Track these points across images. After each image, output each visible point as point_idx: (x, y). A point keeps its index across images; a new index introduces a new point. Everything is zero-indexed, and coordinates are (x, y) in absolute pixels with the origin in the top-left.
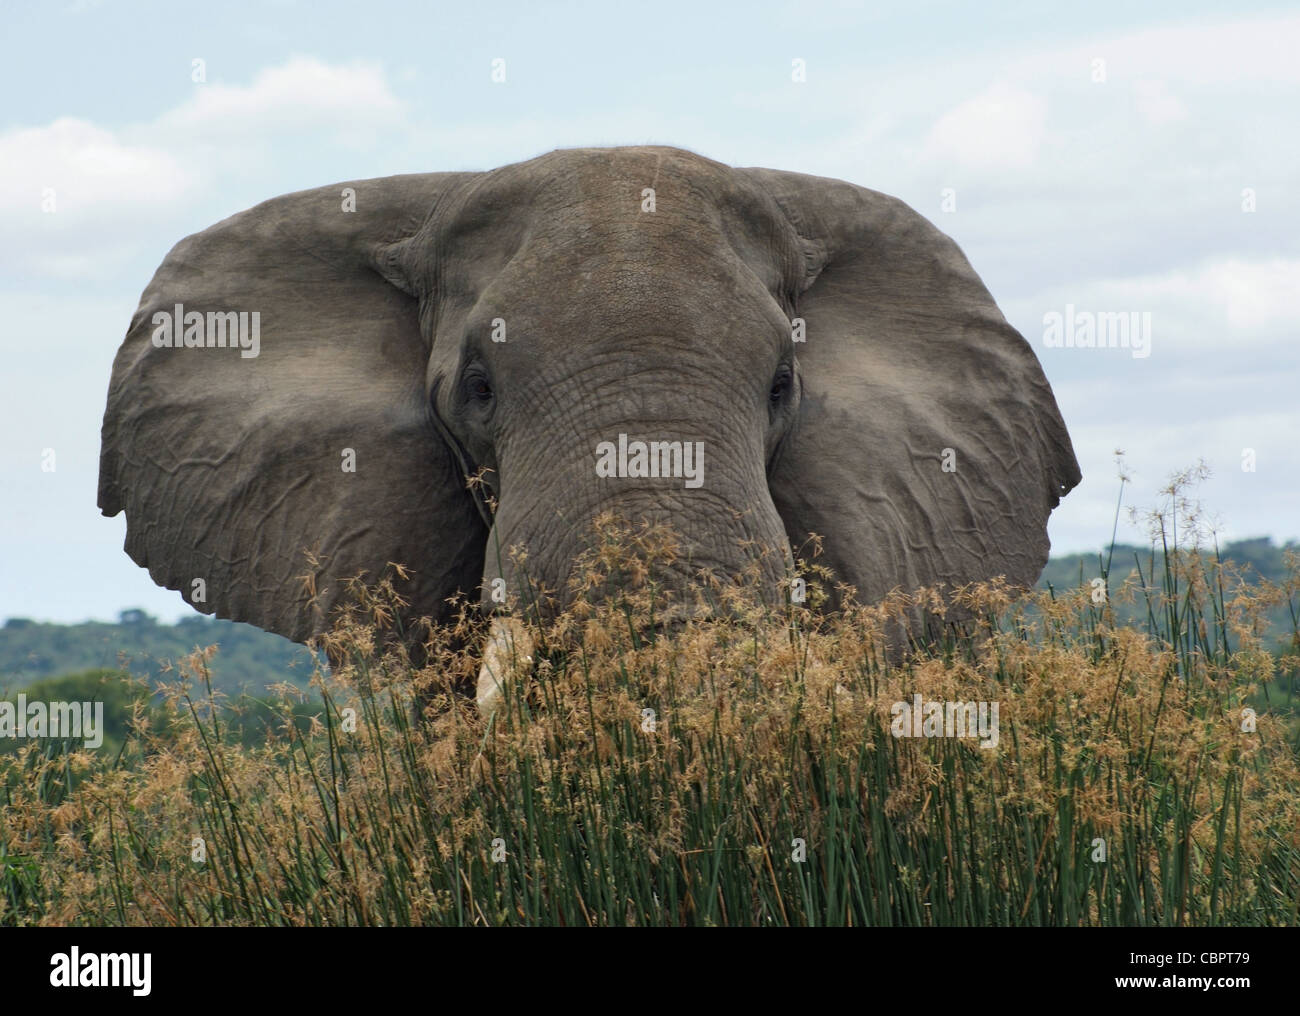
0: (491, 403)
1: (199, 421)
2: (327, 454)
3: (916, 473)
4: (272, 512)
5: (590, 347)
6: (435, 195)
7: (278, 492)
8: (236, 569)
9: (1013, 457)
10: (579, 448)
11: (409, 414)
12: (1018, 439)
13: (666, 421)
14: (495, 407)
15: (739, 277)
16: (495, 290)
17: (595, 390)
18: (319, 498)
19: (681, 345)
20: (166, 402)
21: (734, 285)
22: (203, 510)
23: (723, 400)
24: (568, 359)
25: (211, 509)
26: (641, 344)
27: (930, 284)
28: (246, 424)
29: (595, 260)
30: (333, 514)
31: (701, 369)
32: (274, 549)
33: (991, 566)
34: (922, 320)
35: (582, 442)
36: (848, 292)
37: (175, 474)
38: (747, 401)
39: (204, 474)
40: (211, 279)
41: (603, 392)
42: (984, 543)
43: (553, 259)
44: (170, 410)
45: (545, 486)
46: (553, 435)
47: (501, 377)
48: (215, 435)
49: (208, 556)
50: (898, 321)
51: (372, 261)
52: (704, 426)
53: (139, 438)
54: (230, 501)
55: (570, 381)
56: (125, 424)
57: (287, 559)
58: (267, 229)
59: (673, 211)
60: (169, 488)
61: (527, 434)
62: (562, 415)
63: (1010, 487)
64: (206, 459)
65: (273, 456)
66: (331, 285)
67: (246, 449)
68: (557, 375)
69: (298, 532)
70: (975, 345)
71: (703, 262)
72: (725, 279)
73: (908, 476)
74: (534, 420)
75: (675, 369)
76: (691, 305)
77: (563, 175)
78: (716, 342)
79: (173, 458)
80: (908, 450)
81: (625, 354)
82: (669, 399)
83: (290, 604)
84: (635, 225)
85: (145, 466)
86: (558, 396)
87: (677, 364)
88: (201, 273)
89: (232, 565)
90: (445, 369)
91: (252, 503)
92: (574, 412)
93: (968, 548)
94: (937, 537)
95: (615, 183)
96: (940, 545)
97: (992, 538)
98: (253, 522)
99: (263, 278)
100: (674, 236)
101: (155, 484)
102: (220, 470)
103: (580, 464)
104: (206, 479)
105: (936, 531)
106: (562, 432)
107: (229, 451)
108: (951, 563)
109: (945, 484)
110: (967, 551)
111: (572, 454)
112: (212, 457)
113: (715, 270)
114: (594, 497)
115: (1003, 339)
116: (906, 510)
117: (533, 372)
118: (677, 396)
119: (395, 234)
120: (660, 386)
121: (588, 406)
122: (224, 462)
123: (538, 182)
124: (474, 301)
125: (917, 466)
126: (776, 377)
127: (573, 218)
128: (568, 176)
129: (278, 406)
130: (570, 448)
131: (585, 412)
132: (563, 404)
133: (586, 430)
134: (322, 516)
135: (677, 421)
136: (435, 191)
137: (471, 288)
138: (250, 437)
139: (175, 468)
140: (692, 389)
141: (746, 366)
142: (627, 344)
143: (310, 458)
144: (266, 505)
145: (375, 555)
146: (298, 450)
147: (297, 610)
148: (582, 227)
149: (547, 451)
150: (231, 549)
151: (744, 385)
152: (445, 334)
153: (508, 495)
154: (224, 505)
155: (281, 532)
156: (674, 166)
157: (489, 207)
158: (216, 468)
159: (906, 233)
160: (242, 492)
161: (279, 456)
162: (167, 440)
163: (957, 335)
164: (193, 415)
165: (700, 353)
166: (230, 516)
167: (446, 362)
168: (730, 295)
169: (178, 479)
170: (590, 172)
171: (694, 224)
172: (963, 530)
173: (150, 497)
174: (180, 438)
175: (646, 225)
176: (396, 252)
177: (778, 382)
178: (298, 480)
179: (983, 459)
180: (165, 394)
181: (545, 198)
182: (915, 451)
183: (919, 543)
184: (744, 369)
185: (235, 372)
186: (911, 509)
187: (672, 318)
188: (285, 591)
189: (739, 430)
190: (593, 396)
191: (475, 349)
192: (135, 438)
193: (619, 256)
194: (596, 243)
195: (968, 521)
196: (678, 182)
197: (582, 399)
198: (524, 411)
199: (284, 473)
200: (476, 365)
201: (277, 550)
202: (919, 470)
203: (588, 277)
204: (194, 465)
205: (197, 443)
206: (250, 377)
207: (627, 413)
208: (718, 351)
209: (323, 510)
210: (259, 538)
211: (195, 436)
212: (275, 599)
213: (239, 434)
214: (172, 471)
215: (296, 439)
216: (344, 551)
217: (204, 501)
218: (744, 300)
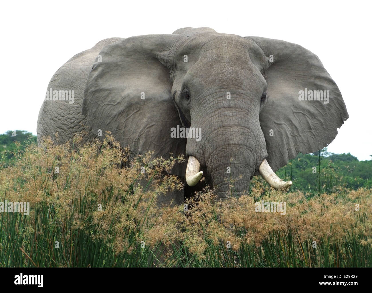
0: (190, 100)
1: (110, 93)
2: (144, 105)
3: (295, 116)
4: (128, 118)
5: (216, 87)
6: (173, 41)
7: (130, 113)
8: (117, 132)
9: (325, 112)
10: (212, 114)
11: (166, 96)
12: (327, 107)
13: (235, 108)
14: (190, 101)
15: (254, 70)
16: (191, 71)
17: (217, 98)
18: (141, 116)
19: (239, 88)
20: (102, 88)
21: (253, 72)
22: (110, 116)
23: (249, 102)
24: (210, 90)
25: (112, 116)
26: (229, 87)
27: (306, 67)
28: (123, 95)
29: (217, 65)
30: (145, 120)
31: (244, 94)
32: (128, 128)
33: (316, 139)
34: (302, 76)
35: (213, 112)
36: (281, 69)
37: (103, 106)
38: (255, 102)
39: (111, 107)
40: (114, 57)
41: (219, 99)
42: (314, 134)
43: (206, 64)
44: (103, 90)
45: (203, 123)
46: (205, 110)
47: (192, 94)
48: (114, 97)
49: (110, 128)
50: (295, 76)
51: (156, 56)
52: (244, 109)
53: (94, 96)
54: (117, 114)
55: (210, 96)
56: (90, 92)
57: (132, 130)
58: (129, 45)
59: (237, 52)
60: (101, 109)
61: (198, 109)
62: (208, 105)
63: (324, 119)
64: (112, 103)
65: (130, 104)
66: (146, 61)
67: (122, 102)
68: (207, 94)
69: (135, 124)
70: (317, 83)
71: (245, 66)
72: (251, 70)
73: (292, 117)
74: (200, 106)
75: (238, 94)
76: (242, 77)
77: (209, 42)
78: (248, 87)
79: (103, 102)
80: (293, 111)
81: (224, 90)
82: (236, 102)
83: (132, 142)
84: (228, 56)
85: (95, 103)
86: (207, 100)
87: (238, 93)
88: (111, 55)
89: (116, 130)
90: (177, 89)
91: (123, 115)
92: (211, 104)
93: (309, 135)
94: (300, 133)
95: (223, 44)
96: (300, 135)
97: (317, 133)
98: (123, 120)
99: (128, 58)
100: (238, 59)
101: (97, 108)
102: (115, 106)
103: (212, 118)
104: (112, 108)
105: (299, 131)
106: (208, 109)
107: (118, 101)
108: (304, 139)
109: (303, 119)
110: (309, 136)
111: (210, 116)
112: (113, 103)
113: (248, 68)
114: (216, 127)
115: (326, 81)
116: (291, 126)
117: (201, 93)
118: (238, 101)
119: (163, 50)
120: (234, 98)
121: (215, 103)
122: (117, 104)
123: (203, 43)
124: (186, 73)
125: (295, 115)
126: (263, 95)
127: (212, 53)
128: (211, 42)
129: (132, 91)
130: (209, 114)
131: (214, 104)
132: (208, 101)
133: (214, 109)
134: (142, 120)
135: (238, 108)
136: (174, 40)
137: (185, 69)
138: (124, 98)
139: (103, 104)
140: (241, 99)
141: (255, 93)
142: (225, 87)
143: (140, 105)
144: (127, 116)
145: (155, 131)
146: (137, 103)
147: (134, 144)
148: (214, 56)
149: (204, 114)
150: (116, 126)
151: (255, 98)
152: (177, 80)
153: (194, 124)
154: (116, 115)
155: (130, 123)
156: (238, 40)
157: (190, 49)
158: (114, 106)
159: (299, 55)
160: (121, 112)
161: (131, 104)
162: (101, 97)
163: (312, 80)
164: (109, 92)
165: (244, 90)
166: (117, 118)
167: (177, 87)
168: (251, 74)
169: (104, 107)
170: (217, 41)
171: (243, 56)
172: (308, 130)
173: (96, 111)
174: (105, 97)
175: (231, 56)
176: (163, 55)
177: (263, 97)
178: (136, 111)
179: (316, 112)
180: (101, 86)
181: (205, 47)
182: (294, 111)
183: (294, 134)
184: (255, 94)
185: (120, 81)
186: (292, 126)
187: (237, 80)
188: (130, 138)
189: (253, 110)
190: (216, 100)
191: (186, 86)
192: (92, 96)
193: (224, 64)
194: (218, 60)
195: (310, 128)
196: (239, 44)
197: (213, 101)
198: (198, 103)
199: (132, 109)
200: (186, 90)
201: (129, 128)
202: (296, 116)
203: (216, 69)
204: (108, 104)
205: (109, 99)
206: (124, 83)
207: (225, 105)
208: (248, 89)
209: (142, 119)
210: (124, 124)
211: (109, 97)
212: (127, 140)
213: (121, 98)
214: (102, 105)
215: (136, 100)
216: (148, 130)
217: (110, 114)
218: (255, 76)
